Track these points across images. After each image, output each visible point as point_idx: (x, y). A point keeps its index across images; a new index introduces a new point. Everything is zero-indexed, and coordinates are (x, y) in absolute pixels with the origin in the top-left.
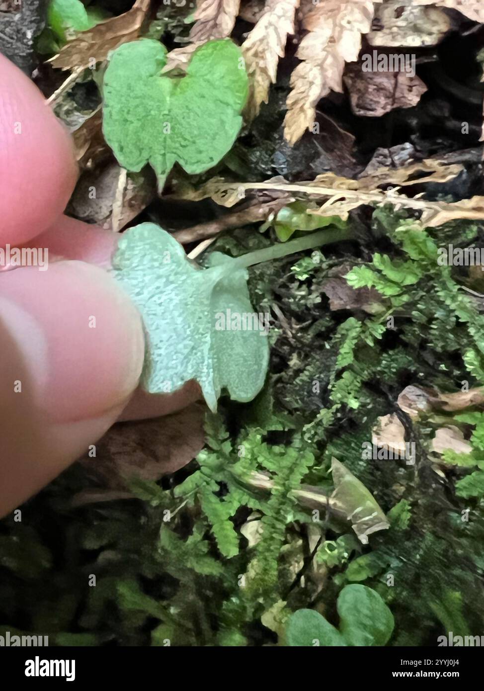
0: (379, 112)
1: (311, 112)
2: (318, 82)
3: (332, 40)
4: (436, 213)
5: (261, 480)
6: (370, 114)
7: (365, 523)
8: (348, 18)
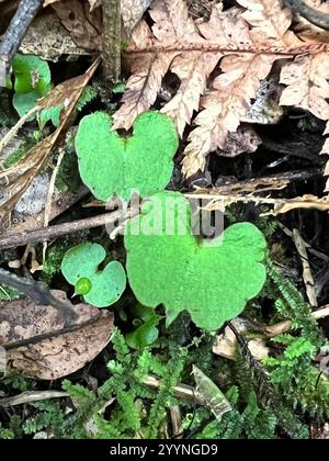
0: (233, 154)
1: (203, 160)
2: (209, 141)
3: (220, 116)
4: (283, 205)
5: (152, 381)
6: (228, 155)
7: (218, 408)
8: (232, 104)
